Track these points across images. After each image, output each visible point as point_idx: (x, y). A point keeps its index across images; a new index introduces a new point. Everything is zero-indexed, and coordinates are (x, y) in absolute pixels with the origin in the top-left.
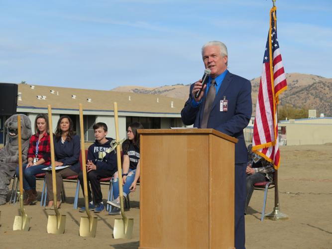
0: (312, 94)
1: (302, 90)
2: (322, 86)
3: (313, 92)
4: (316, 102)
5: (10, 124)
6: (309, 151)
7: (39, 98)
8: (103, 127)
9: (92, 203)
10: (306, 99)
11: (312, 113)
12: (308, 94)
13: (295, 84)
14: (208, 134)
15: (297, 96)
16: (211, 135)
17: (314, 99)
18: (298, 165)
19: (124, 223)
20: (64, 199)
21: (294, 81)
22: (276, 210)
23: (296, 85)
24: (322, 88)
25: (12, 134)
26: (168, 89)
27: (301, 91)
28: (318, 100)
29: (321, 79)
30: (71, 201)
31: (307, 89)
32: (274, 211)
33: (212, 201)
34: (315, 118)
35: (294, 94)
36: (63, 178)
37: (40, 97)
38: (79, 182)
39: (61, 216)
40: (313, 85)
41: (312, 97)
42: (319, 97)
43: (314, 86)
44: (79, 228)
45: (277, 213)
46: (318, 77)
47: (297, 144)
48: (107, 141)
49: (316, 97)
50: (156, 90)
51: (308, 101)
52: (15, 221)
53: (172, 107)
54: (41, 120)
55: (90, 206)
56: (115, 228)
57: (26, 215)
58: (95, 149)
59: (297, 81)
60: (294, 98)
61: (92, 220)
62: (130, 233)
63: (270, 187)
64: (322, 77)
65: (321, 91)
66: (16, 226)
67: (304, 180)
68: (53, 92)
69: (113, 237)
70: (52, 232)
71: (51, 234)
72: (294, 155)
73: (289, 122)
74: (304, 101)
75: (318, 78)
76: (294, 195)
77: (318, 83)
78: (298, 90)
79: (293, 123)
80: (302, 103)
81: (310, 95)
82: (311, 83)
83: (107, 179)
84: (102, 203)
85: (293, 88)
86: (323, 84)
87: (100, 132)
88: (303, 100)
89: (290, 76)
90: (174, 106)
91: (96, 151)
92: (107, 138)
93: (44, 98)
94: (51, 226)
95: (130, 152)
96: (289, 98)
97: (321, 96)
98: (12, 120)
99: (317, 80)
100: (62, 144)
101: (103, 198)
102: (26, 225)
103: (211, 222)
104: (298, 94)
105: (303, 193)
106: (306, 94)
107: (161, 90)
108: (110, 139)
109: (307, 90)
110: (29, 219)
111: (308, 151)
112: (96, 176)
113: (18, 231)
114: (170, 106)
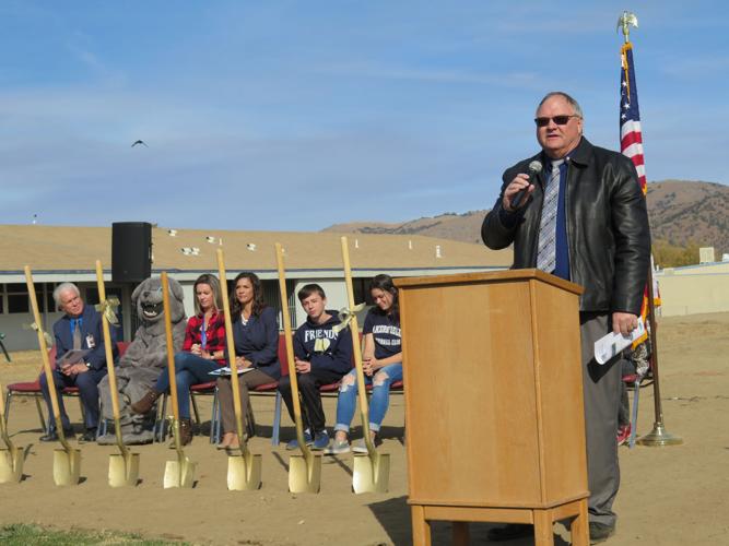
0: (704, 219)
1: (685, 212)
2: (722, 202)
3: (706, 214)
4: (712, 233)
5: (146, 295)
6: (706, 323)
7: (187, 253)
8: (317, 292)
9: (308, 431)
10: (692, 229)
11: (707, 253)
12: (695, 218)
13: (669, 202)
14: (527, 279)
15: (675, 224)
16: (533, 281)
17: (709, 227)
18: (689, 349)
19: (372, 462)
20: (253, 430)
21: (667, 196)
22: (659, 428)
23: (672, 203)
24: (723, 205)
25: (151, 314)
26: (427, 225)
27: (682, 213)
28: (715, 229)
29: (719, 190)
30: (266, 432)
31: (693, 209)
32: (655, 429)
33: (542, 403)
34: (713, 264)
35: (669, 220)
36: (250, 389)
37: (187, 250)
38: (280, 395)
39: (251, 458)
40: (704, 201)
41: (704, 225)
42: (718, 224)
43: (706, 204)
44: (287, 478)
45: (660, 433)
46: (714, 185)
47: (682, 313)
48: (329, 317)
49: (712, 223)
50: (405, 227)
51: (697, 233)
52: (167, 469)
53: (438, 256)
54: (204, 287)
55: (307, 439)
56: (355, 474)
57: (187, 459)
58: (307, 335)
59: (674, 195)
60: (670, 227)
61: (311, 461)
62: (384, 483)
63: (643, 384)
64: (721, 186)
65: (720, 213)
66: (169, 481)
67: (703, 374)
68: (211, 240)
69: (353, 491)
70: (238, 488)
71: (235, 491)
72: (679, 333)
73: (663, 274)
74: (689, 233)
75: (713, 188)
76: (686, 402)
77: (715, 196)
78: (677, 212)
79: (671, 274)
80: (687, 237)
81: (700, 221)
82: (700, 199)
83: (331, 387)
84: (325, 432)
85: (666, 209)
86: (725, 198)
87: (314, 301)
88: (686, 230)
89: (659, 187)
90: (441, 254)
91: (309, 338)
92: (328, 312)
93: (196, 251)
94: (235, 475)
95: (378, 327)
96: (659, 229)
97: (721, 222)
98: (147, 287)
99: (713, 191)
100: (244, 327)
101: (326, 425)
102: (186, 479)
103: (542, 444)
104: (676, 220)
105: (705, 398)
106: (691, 218)
107: (414, 228)
108: (334, 313)
109: (693, 212)
110: (193, 466)
111: (704, 325)
112: (312, 383)
113: (173, 488)
114: (435, 255)
